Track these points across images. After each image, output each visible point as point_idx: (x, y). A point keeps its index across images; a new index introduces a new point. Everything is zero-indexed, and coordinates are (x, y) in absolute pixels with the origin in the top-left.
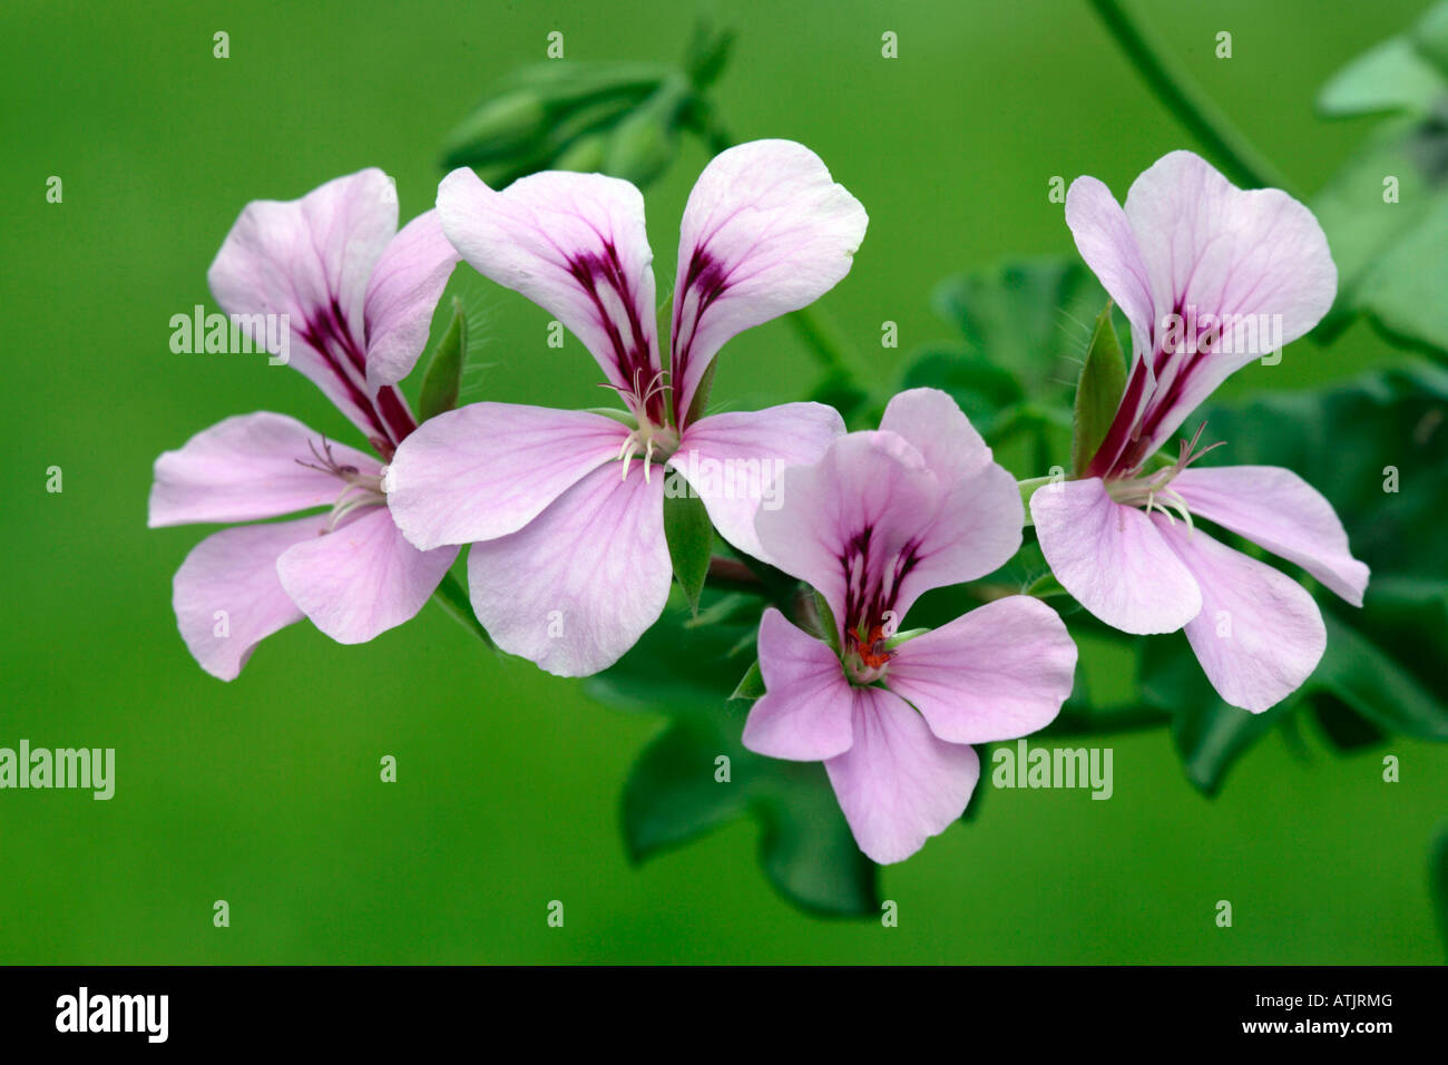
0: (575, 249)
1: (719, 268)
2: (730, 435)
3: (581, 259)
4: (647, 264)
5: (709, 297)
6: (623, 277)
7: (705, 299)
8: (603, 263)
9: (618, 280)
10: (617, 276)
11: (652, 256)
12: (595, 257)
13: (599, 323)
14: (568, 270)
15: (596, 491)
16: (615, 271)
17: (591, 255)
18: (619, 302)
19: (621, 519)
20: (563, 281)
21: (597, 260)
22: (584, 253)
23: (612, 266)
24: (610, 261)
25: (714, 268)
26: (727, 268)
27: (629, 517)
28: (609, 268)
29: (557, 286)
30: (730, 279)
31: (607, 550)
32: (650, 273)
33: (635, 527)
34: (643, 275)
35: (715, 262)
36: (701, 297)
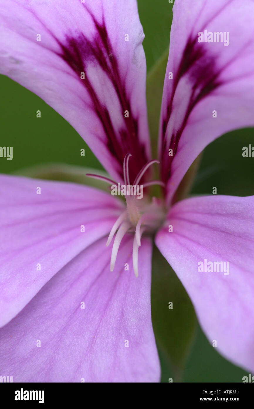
0: (66, 31)
1: (213, 60)
2: (219, 222)
3: (72, 41)
4: (138, 45)
5: (202, 90)
6: (114, 60)
7: (198, 91)
8: (94, 46)
9: (109, 64)
10: (108, 60)
11: (143, 35)
12: (86, 39)
13: (88, 106)
14: (58, 54)
15: (82, 274)
16: (106, 55)
17: (82, 36)
18: (109, 84)
19: (107, 305)
20: (54, 66)
21: (88, 42)
22: (75, 35)
23: (103, 49)
24: (101, 44)
25: (208, 61)
26: (221, 62)
27: (116, 304)
28: (101, 52)
29: (47, 72)
30: (224, 76)
31: (93, 340)
32: (141, 53)
33: (122, 315)
34: (134, 57)
35: (208, 54)
36: (194, 88)
